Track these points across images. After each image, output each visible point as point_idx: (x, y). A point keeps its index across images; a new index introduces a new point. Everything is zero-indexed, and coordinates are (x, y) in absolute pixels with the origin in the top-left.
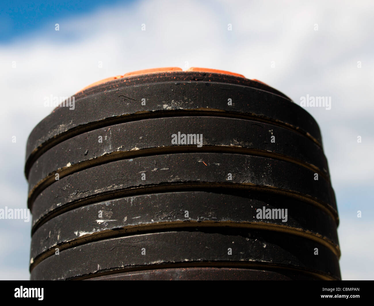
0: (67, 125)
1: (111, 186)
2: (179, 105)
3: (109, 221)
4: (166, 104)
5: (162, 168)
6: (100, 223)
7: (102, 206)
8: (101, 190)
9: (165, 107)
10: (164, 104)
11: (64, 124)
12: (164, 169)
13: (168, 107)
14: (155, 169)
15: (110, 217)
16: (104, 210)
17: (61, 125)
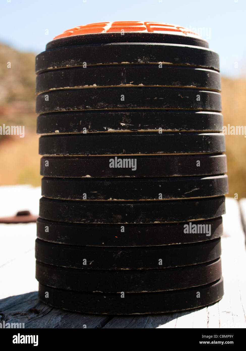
0: (76, 61)
1: (129, 104)
2: (147, 60)
3: (129, 125)
4: (140, 59)
5: (160, 98)
6: (123, 125)
7: (124, 115)
8: (122, 106)
9: (139, 61)
10: (139, 59)
11: (74, 59)
12: (161, 98)
13: (141, 61)
14: (156, 98)
15: (129, 123)
16: (125, 117)
17: (71, 60)
